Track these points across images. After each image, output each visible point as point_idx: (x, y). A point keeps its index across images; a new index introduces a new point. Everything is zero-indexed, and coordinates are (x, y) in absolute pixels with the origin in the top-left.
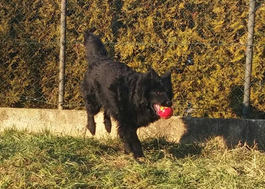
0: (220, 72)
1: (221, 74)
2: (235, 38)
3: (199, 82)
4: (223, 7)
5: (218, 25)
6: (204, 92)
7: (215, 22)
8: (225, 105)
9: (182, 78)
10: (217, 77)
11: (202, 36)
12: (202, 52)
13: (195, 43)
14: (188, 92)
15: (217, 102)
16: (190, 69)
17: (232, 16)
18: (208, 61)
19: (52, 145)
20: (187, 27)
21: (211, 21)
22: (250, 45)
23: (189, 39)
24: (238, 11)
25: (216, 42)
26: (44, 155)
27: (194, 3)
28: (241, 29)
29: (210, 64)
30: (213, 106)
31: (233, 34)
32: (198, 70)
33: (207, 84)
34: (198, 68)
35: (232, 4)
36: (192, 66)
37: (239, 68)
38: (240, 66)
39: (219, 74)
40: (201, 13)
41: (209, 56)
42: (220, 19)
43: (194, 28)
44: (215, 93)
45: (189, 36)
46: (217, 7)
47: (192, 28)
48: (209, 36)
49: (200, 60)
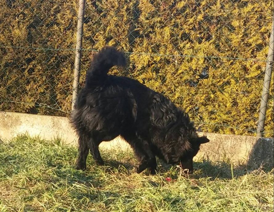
0: (234, 88)
1: (235, 89)
2: (252, 53)
3: (212, 96)
4: (242, 20)
5: (236, 39)
6: (217, 106)
7: (234, 36)
8: (237, 121)
9: (195, 91)
10: (231, 92)
11: (219, 50)
12: (217, 66)
13: (211, 56)
14: (200, 105)
15: (229, 117)
16: (204, 82)
17: (251, 30)
18: (223, 76)
19: (61, 158)
20: (204, 40)
21: (229, 35)
22: (270, 61)
23: (205, 52)
24: (258, 25)
25: (232, 56)
26: (50, 173)
27: (213, 15)
28: (259, 44)
29: (224, 78)
30: (225, 121)
31: (251, 49)
32: (212, 83)
33: (220, 99)
34: (212, 81)
35: (252, 17)
36: (206, 79)
37: (254, 84)
38: (255, 82)
39: (233, 89)
40: (219, 26)
41: (225, 71)
42: (239, 33)
43: (211, 41)
44: (228, 108)
45: (205, 48)
46: (236, 20)
47: (209, 41)
48: (226, 49)
49: (215, 73)
